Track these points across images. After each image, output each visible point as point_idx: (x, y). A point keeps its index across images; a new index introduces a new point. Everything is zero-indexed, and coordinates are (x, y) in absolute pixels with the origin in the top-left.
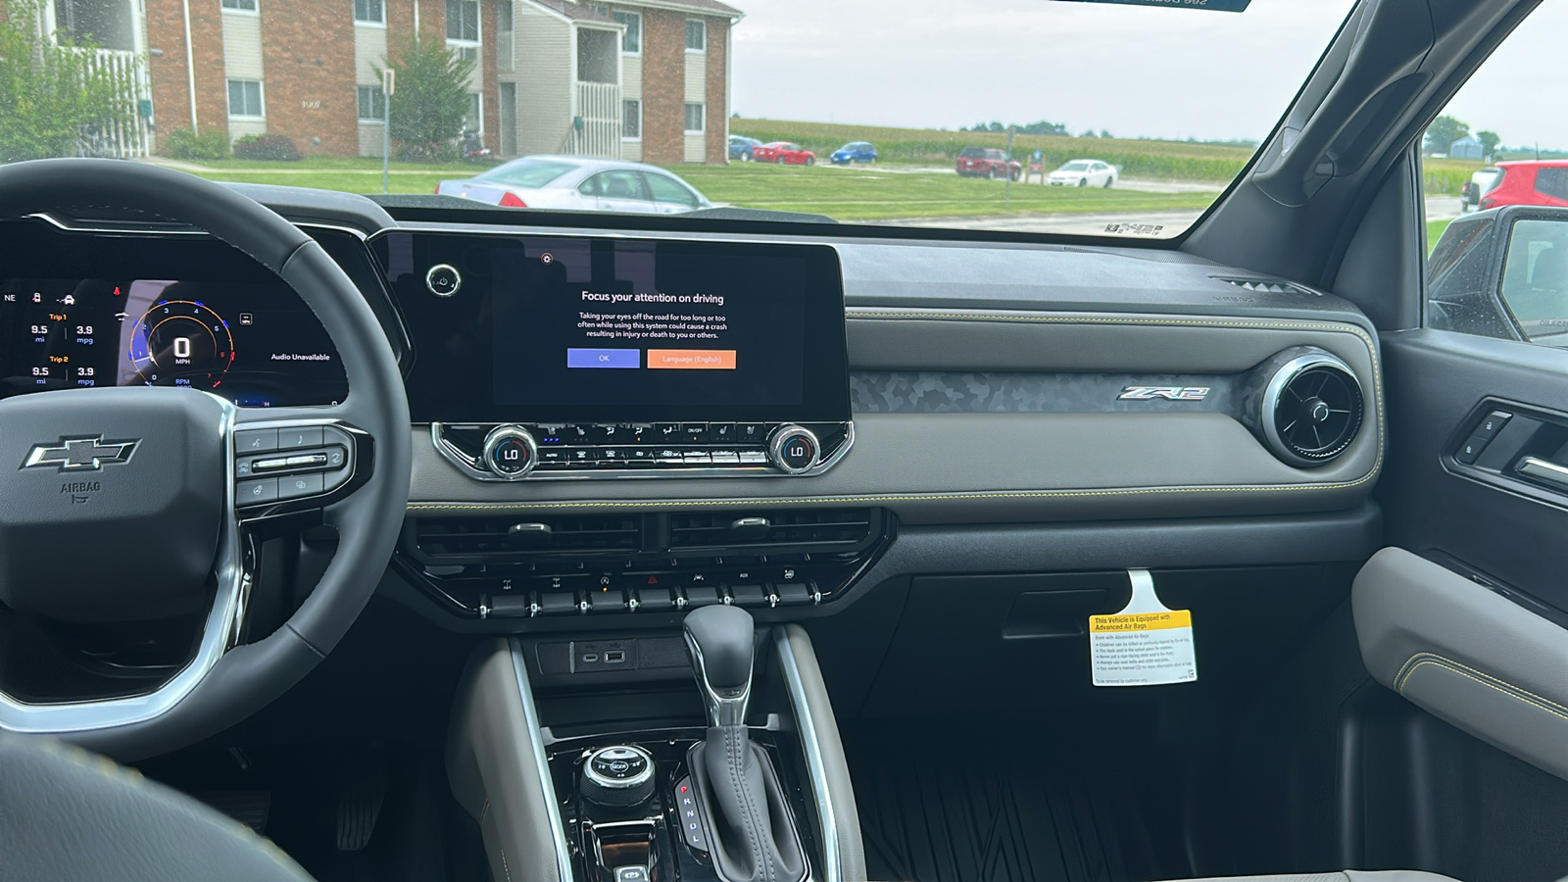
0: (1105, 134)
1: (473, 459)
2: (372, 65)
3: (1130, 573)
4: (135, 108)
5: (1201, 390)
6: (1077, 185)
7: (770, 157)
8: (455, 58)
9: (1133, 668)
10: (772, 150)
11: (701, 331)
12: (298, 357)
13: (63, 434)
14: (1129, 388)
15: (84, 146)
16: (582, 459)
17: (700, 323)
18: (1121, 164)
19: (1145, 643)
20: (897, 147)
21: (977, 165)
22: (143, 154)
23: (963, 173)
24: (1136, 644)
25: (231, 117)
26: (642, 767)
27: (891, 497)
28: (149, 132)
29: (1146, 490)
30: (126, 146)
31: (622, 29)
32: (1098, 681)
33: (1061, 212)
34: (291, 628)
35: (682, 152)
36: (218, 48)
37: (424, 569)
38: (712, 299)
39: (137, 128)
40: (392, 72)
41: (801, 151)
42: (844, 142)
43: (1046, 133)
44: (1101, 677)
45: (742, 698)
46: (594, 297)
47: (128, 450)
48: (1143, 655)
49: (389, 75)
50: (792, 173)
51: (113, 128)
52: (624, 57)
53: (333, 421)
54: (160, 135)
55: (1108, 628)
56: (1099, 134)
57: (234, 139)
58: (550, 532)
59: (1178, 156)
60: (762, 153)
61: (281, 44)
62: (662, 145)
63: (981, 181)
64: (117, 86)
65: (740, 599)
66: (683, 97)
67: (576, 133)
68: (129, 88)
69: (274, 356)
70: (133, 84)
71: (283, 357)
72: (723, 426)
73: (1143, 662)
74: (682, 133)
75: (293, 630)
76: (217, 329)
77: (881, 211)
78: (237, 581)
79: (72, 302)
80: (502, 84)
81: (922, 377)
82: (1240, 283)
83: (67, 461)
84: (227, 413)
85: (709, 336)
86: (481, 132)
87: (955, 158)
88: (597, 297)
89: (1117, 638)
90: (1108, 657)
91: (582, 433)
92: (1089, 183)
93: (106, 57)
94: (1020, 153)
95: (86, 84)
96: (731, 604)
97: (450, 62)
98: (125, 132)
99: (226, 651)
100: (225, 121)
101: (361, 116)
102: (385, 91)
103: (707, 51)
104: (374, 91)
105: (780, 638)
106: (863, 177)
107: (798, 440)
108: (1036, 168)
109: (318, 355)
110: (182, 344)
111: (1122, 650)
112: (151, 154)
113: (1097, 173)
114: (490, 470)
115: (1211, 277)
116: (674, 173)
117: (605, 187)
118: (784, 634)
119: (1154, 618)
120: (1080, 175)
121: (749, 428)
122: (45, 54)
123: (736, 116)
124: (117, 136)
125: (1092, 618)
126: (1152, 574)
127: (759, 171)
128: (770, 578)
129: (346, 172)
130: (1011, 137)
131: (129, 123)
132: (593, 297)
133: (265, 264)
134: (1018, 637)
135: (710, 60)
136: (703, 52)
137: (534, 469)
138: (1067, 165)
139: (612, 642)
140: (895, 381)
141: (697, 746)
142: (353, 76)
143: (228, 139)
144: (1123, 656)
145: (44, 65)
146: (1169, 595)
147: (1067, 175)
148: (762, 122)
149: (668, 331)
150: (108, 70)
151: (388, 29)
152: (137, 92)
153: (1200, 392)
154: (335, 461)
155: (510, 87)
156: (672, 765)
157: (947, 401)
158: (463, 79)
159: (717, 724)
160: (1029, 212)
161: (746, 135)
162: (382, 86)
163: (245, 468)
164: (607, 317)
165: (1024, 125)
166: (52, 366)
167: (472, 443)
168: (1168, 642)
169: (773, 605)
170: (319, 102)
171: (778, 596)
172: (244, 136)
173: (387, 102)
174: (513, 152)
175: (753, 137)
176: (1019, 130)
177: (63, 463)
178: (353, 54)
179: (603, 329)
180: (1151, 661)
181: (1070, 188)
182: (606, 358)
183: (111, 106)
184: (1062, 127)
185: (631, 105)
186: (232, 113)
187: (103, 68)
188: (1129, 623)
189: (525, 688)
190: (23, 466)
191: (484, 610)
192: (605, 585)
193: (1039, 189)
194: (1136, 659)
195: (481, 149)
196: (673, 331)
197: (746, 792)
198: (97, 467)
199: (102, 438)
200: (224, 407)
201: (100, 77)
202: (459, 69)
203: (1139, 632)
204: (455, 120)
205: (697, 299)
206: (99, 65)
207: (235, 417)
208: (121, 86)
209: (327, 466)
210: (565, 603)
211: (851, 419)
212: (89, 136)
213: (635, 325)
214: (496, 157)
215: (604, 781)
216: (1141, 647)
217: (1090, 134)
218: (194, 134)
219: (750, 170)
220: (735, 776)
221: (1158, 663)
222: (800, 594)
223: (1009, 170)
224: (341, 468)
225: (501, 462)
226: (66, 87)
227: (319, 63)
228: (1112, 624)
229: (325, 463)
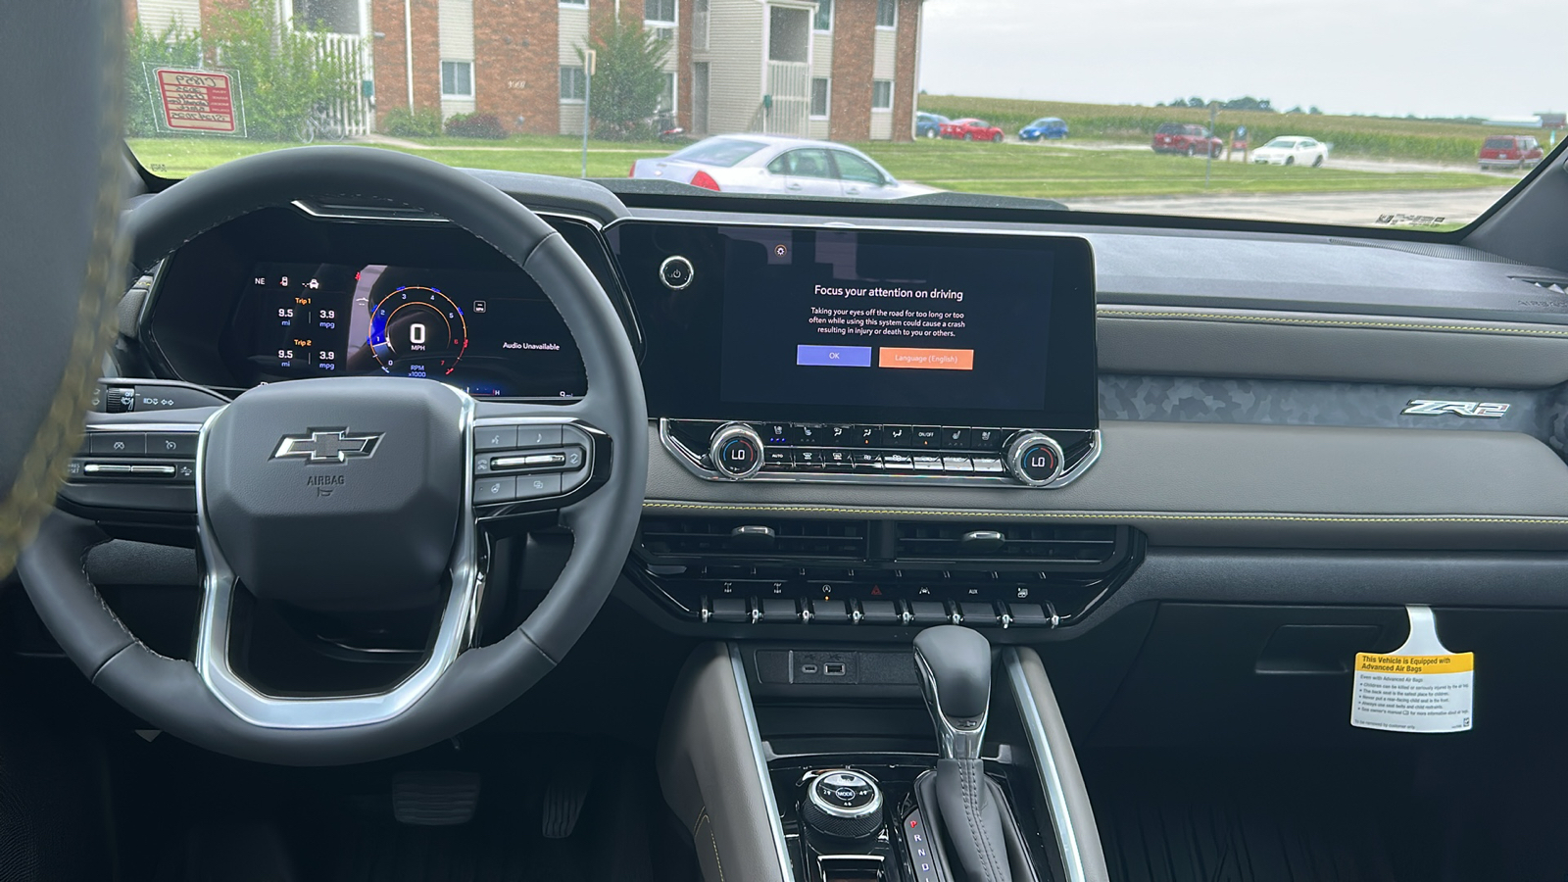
0: (1314, 110)
1: (699, 457)
2: (574, 45)
3: (1409, 610)
4: (359, 88)
5: (1500, 406)
6: (1283, 162)
7: (958, 134)
8: (652, 38)
9: (1400, 713)
10: (960, 127)
11: (937, 329)
12: (528, 346)
13: (311, 426)
14: (1416, 402)
15: (313, 124)
16: (808, 461)
17: (936, 319)
18: (1330, 141)
19: (1418, 688)
20: (1089, 123)
21: (1175, 142)
22: (364, 132)
23: (1159, 147)
24: (1407, 688)
25: (444, 97)
26: (868, 798)
27: (1140, 515)
28: (370, 111)
29: (1434, 518)
30: (350, 124)
31: (814, 7)
32: (1357, 721)
33: (1265, 191)
34: (524, 633)
35: (868, 129)
36: (434, 31)
37: (647, 568)
38: (950, 294)
39: (360, 108)
40: (594, 53)
41: (989, 128)
42: (1034, 118)
43: (1251, 108)
44: (1360, 717)
45: (978, 730)
46: (827, 291)
47: (371, 443)
48: (1413, 700)
49: (590, 56)
50: (980, 151)
51: (338, 107)
52: (816, 35)
53: (570, 420)
54: (379, 113)
55: (1377, 668)
56: (1307, 110)
57: (446, 117)
58: (773, 535)
59: (1396, 133)
60: (949, 130)
61: (490, 26)
62: (849, 124)
63: (1179, 158)
64: (344, 69)
65: (970, 617)
66: (871, 75)
67: (765, 112)
68: (354, 70)
69: (505, 345)
70: (358, 65)
71: (515, 346)
72: (956, 431)
73: (1412, 707)
74: (869, 110)
75: (527, 636)
76: (451, 316)
77: (1071, 189)
78: (471, 580)
79: (316, 286)
80: (697, 64)
81: (1178, 383)
82: (1546, 285)
83: (313, 453)
84: (467, 406)
85: (945, 334)
86: (675, 111)
87: (1151, 135)
88: (830, 291)
89: (1385, 679)
90: (1373, 698)
91: (809, 433)
92: (1297, 162)
93: (335, 41)
94: (1221, 130)
95: (317, 65)
96: (961, 624)
97: (648, 42)
98: (349, 111)
99: (461, 652)
100: (437, 99)
101: (563, 97)
102: (586, 72)
103: (898, 28)
104: (575, 71)
105: (1013, 661)
106: (1054, 154)
107: (1039, 450)
108: (1239, 145)
109: (548, 344)
110: (418, 330)
111: (1390, 693)
112: (371, 132)
113: (1305, 151)
114: (716, 469)
115: (1511, 277)
116: (862, 151)
117: (793, 165)
118: (1017, 658)
119: (1431, 662)
120: (1287, 152)
121: (985, 434)
122: (282, 39)
123: (924, 92)
124: (342, 115)
125: (1360, 655)
126: (1434, 612)
127: (947, 149)
128: (999, 595)
129: (548, 150)
130: (1214, 112)
131: (353, 103)
132: (825, 291)
133: (509, 256)
134: (1272, 672)
135: (901, 37)
136: (894, 28)
137: (760, 471)
138: (1272, 142)
139: (832, 654)
140: (1146, 387)
141: (927, 776)
142: (557, 57)
143: (440, 119)
144: (1389, 699)
145: (281, 49)
146: (1452, 636)
147: (1273, 153)
148: (951, 98)
149: (902, 328)
150: (336, 53)
151: (590, 11)
152: (361, 74)
153: (1498, 408)
154: (573, 461)
155: (703, 67)
156: (899, 794)
157: (1206, 409)
158: (659, 59)
159: (951, 756)
160: (1231, 191)
161: (933, 111)
162: (583, 66)
163: (484, 466)
164: (839, 312)
165: (1226, 100)
166: (297, 350)
167: (698, 441)
168: (1444, 688)
169: (1006, 626)
170: (524, 83)
171: (1011, 617)
172: (454, 114)
173: (588, 82)
174: (705, 131)
175: (940, 113)
176: (1221, 105)
177: (310, 455)
178: (557, 36)
179: (835, 325)
180: (1422, 707)
181: (1275, 166)
182: (836, 356)
183: (338, 88)
184: (1268, 102)
185: (819, 83)
186: (445, 92)
187: (332, 53)
188: (1402, 664)
189: (746, 697)
190: (273, 456)
191: (706, 614)
192: (827, 593)
193: (1244, 166)
194: (1405, 703)
195: (675, 128)
196: (907, 328)
197: (983, 834)
198: (342, 460)
199: (347, 431)
200: (463, 400)
201: (329, 59)
202: (655, 49)
203: (1412, 675)
204: (649, 99)
205: (935, 294)
206: (329, 49)
207: (475, 413)
208: (348, 67)
209: (564, 467)
210: (786, 611)
211: (1098, 428)
212: (317, 114)
213: (868, 321)
214: (689, 136)
215: (831, 810)
216: (1413, 691)
217: (1297, 110)
218: (410, 113)
219: (935, 148)
220: (971, 816)
221: (1430, 711)
222: (1035, 616)
223: (1210, 147)
224: (579, 469)
225: (728, 463)
226: (300, 69)
227: (525, 44)
228: (1382, 664)
229: (564, 463)
